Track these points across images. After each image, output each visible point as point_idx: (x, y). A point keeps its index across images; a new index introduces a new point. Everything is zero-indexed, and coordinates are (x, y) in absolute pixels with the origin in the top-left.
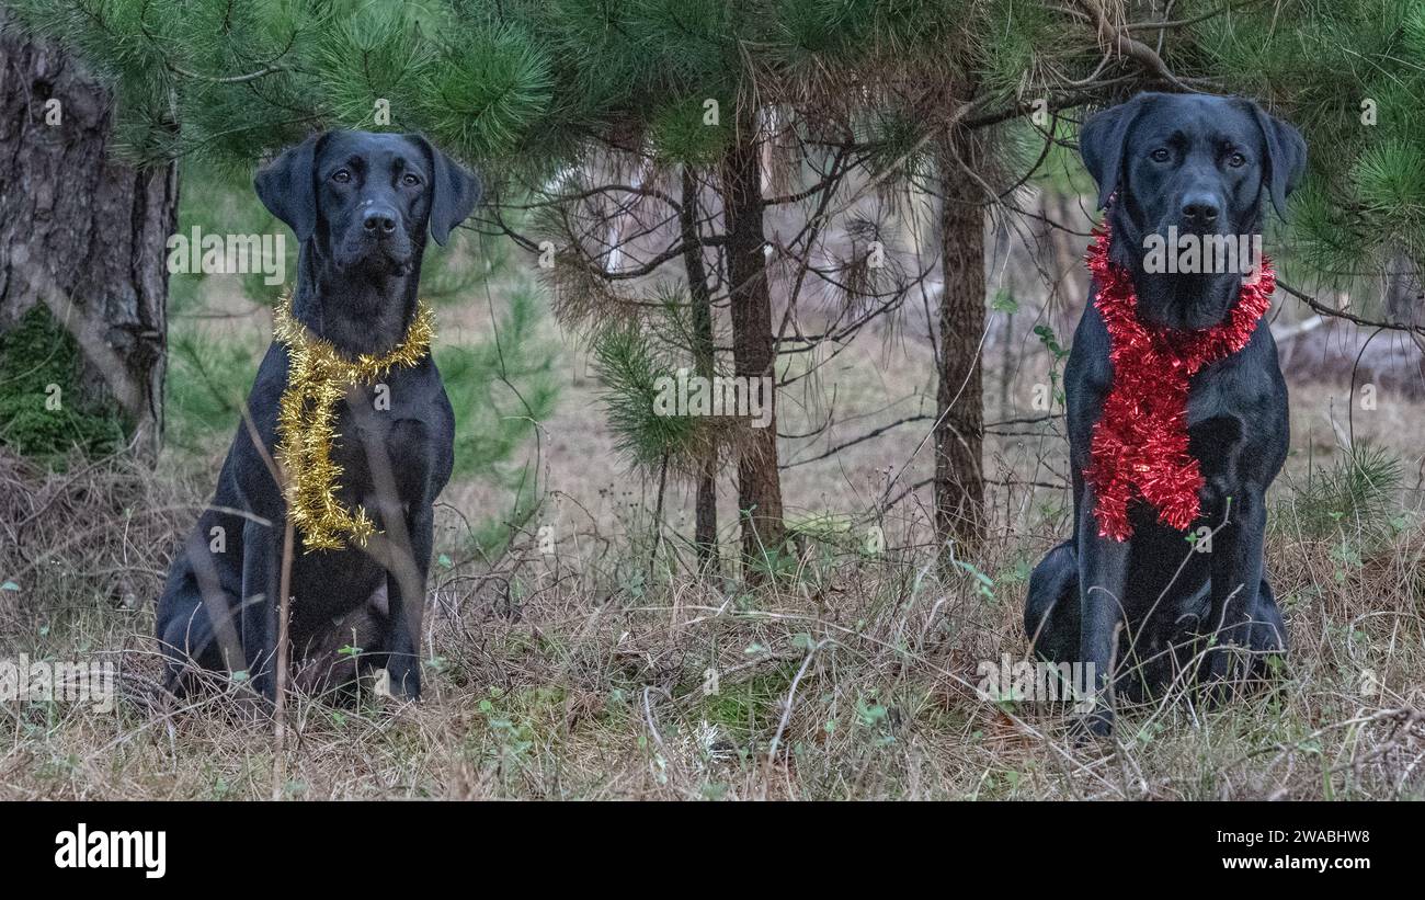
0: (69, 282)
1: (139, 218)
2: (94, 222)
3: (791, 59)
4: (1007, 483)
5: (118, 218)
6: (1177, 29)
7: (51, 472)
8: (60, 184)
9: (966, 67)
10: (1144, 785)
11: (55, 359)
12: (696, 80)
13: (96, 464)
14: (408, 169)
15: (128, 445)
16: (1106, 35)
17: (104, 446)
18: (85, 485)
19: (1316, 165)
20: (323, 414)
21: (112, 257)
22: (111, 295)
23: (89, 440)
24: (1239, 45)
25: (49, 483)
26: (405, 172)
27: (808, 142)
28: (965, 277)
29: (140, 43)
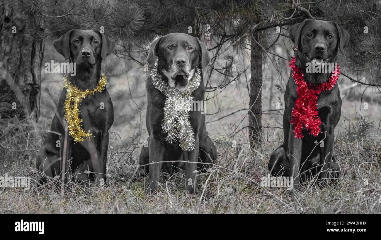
0: (14, 72)
1: (33, 55)
2: (21, 56)
3: (209, 12)
4: (267, 127)
5: (27, 55)
6: (314, 4)
7: (9, 123)
8: (12, 45)
9: (256, 14)
10: (302, 209)
11: (10, 93)
12: (183, 17)
13: (21, 121)
14: (95, 39)
15: (30, 116)
16: (294, 6)
17: (23, 116)
18: (18, 127)
19: (351, 41)
20: (76, 106)
21: (26, 65)
22: (26, 76)
23: (19, 115)
24: (331, 9)
25: (8, 126)
26: (94, 40)
27: (214, 34)
28: (257, 71)
29: (32, 7)
